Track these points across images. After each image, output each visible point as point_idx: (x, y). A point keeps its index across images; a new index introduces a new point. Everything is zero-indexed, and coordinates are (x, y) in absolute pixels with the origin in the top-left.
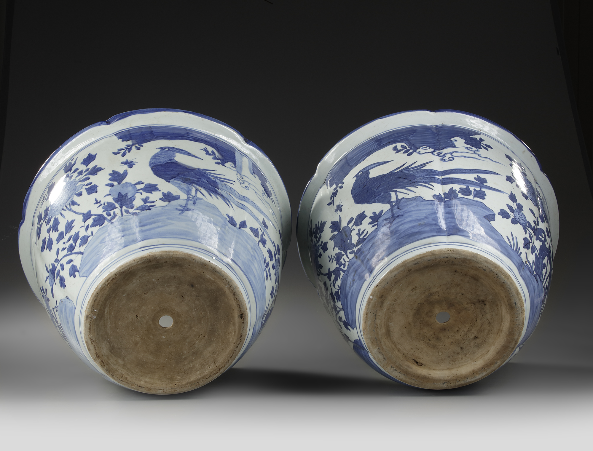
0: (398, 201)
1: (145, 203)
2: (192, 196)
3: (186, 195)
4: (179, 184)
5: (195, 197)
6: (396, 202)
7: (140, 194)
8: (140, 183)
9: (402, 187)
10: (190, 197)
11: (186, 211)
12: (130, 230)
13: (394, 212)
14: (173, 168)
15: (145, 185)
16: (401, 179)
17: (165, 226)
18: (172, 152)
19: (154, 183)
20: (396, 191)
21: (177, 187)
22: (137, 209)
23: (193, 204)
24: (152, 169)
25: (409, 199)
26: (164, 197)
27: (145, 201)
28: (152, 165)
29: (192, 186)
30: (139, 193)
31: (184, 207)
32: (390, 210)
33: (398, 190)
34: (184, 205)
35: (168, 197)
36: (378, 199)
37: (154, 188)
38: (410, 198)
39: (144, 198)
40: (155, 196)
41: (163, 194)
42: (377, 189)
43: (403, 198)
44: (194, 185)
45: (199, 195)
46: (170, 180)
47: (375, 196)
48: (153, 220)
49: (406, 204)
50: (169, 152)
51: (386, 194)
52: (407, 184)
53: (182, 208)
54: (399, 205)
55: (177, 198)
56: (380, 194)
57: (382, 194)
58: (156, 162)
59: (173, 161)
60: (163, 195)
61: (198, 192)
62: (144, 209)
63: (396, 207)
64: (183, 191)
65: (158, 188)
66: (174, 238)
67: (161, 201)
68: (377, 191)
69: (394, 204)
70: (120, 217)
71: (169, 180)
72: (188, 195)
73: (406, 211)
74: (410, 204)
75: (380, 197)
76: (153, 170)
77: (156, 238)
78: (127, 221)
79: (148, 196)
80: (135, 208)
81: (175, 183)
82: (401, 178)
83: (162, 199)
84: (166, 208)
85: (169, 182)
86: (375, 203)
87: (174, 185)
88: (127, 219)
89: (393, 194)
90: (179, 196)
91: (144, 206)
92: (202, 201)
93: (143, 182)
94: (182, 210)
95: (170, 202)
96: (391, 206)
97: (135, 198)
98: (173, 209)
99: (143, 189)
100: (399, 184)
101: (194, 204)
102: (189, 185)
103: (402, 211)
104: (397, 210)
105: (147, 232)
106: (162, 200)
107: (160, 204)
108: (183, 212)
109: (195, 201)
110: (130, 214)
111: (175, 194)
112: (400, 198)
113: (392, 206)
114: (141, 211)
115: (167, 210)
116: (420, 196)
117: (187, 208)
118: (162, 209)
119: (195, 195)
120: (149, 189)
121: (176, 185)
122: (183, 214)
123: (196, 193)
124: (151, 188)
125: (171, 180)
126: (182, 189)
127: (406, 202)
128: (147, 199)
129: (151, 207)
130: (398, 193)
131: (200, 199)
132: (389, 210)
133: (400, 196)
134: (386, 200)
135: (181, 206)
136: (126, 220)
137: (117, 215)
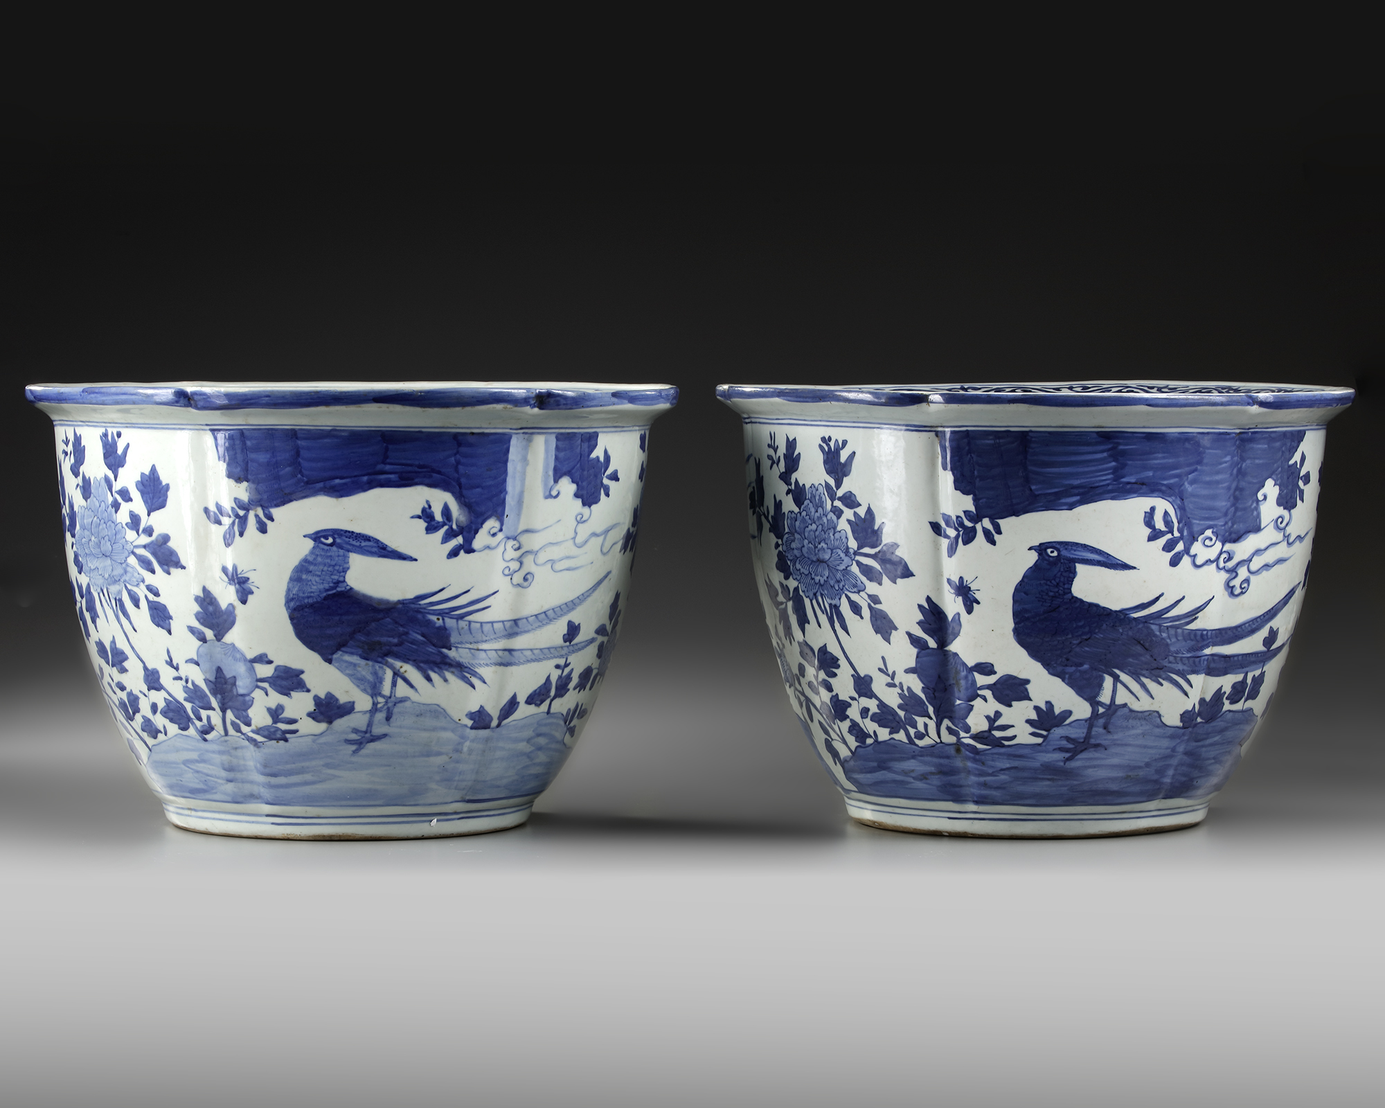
0: (1113, 707)
1: (275, 722)
2: (383, 696)
3: (370, 698)
4: (355, 665)
5: (390, 697)
6: (1107, 710)
7: (263, 693)
8: (263, 659)
9: (1133, 674)
10: (378, 703)
11: (368, 744)
12: (245, 773)
13: (1093, 733)
14: (341, 615)
15: (275, 670)
16: (1139, 649)
17: (320, 782)
18: (341, 552)
19: (295, 665)
20: (1116, 679)
21: (349, 676)
22: (257, 731)
23: (384, 720)
24: (291, 619)
25: (1136, 714)
26: (319, 709)
27: (276, 713)
28: (292, 604)
29: (385, 667)
30: (263, 689)
31: (362, 735)
32: (1088, 722)
33: (1124, 677)
34: (364, 729)
35: (328, 709)
36: (1071, 675)
37: (295, 680)
38: (1138, 712)
39: (273, 706)
40: (298, 705)
41: (315, 701)
42: (1078, 644)
43: (1125, 705)
44: (390, 660)
45: (402, 690)
46: (333, 654)
47: (1068, 660)
48: (293, 766)
49: (1125, 724)
50: (333, 554)
51: (1095, 673)
52: (1146, 666)
53: (359, 738)
54: (1110, 718)
55: (348, 709)
56: (1081, 665)
57: (1086, 666)
58: (301, 595)
59: (343, 589)
60: (316, 704)
61: (400, 682)
62: (274, 737)
63: (1101, 721)
64: (362, 687)
65: (305, 684)
66: (341, 806)
67: (310, 719)
68: (1078, 649)
69: (1101, 710)
70: (223, 736)
71: (330, 657)
72: (374, 698)
73: (1117, 740)
74: (1133, 727)
75: (1078, 674)
76: (295, 621)
77: (301, 806)
78: (236, 748)
79: (281, 703)
80: (253, 727)
81: (345, 664)
82: (1139, 643)
83: (313, 715)
84: (322, 740)
85: (329, 661)
86: (1060, 680)
87: (342, 672)
88: (237, 746)
89: (1108, 681)
90: (354, 703)
91: (272, 730)
92: (407, 704)
93: (271, 657)
94: (358, 742)
95: (330, 722)
96: (1092, 713)
97: (253, 701)
98: (338, 742)
99: (271, 680)
100: (1131, 660)
101: (388, 718)
102: (377, 666)
103: (1110, 737)
104: (1101, 730)
105: (282, 790)
106: (314, 719)
107: (308, 727)
108: (362, 746)
109: (391, 710)
110: (243, 737)
111: (343, 699)
112: (1119, 701)
113: (1095, 715)
114: (265, 740)
115: (325, 743)
116: (1158, 712)
117: (372, 736)
118: (314, 741)
119: (391, 692)
120: (284, 683)
121: (347, 672)
122: (363, 752)
123: (394, 684)
124: (289, 680)
125: (335, 656)
126: (359, 681)
127: (1127, 718)
128: (280, 711)
129: (288, 733)
130: (1119, 685)
131: (404, 700)
132: (1086, 720)
133: (1122, 697)
134: (1087, 688)
135: (355, 731)
136: (235, 746)
137: (215, 728)
